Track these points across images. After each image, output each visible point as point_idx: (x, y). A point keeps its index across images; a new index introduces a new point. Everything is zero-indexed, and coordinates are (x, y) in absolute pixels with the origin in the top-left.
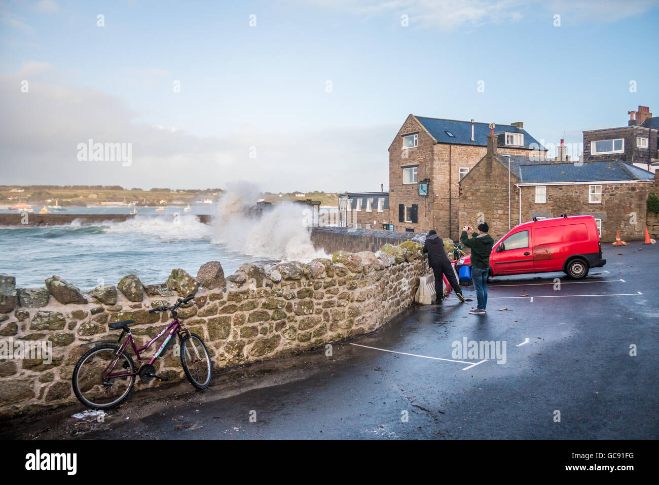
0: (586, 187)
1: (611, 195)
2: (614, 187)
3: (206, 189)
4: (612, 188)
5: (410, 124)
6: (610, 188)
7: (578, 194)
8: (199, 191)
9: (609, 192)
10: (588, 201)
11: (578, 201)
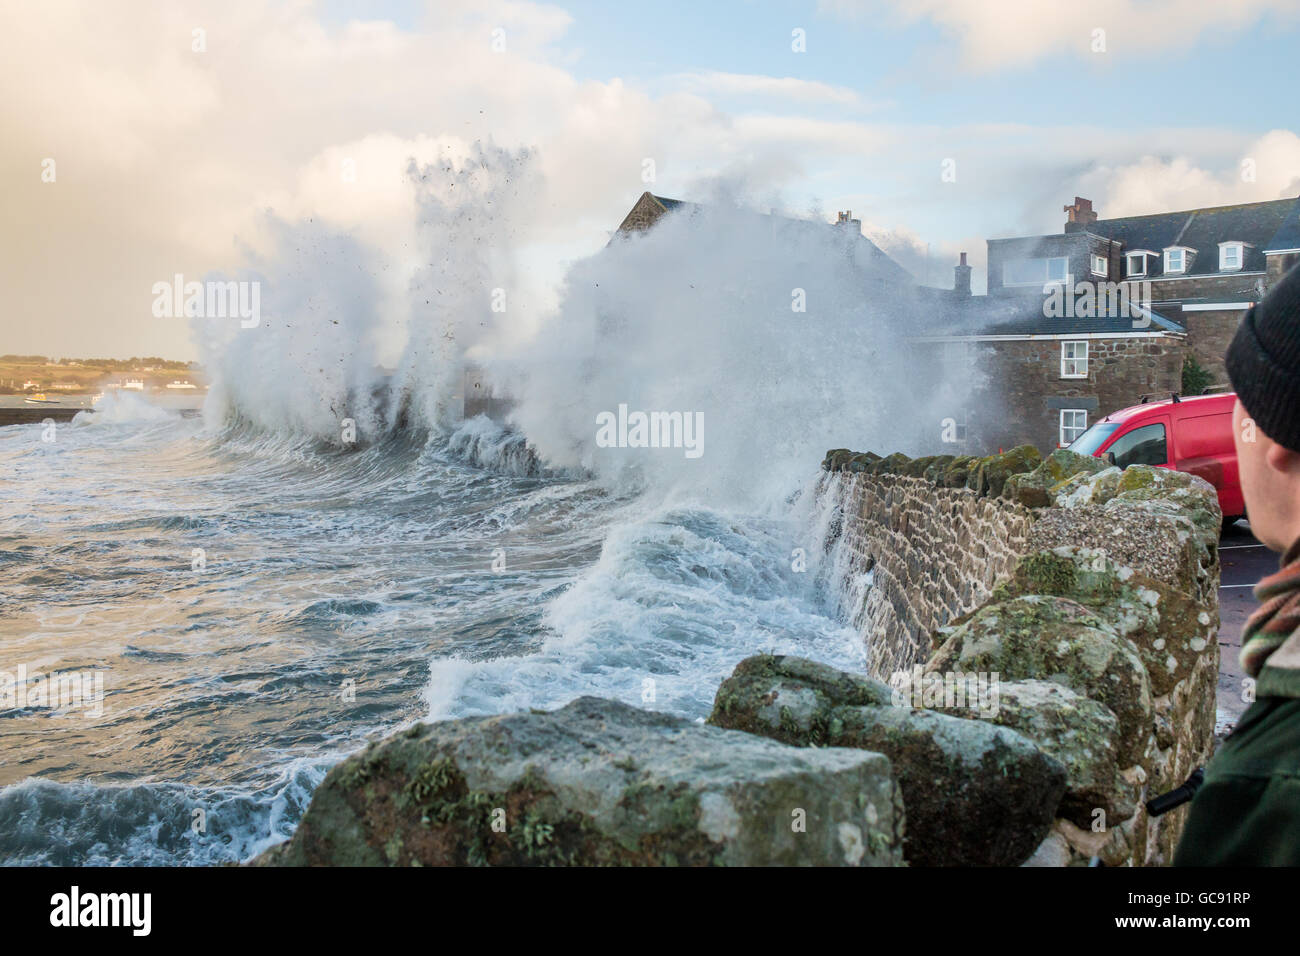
0: (1056, 345)
1: (1109, 362)
2: (1115, 345)
3: (128, 359)
4: (1111, 348)
5: (644, 213)
6: (1106, 347)
7: (1038, 359)
8: (112, 362)
9: (1104, 355)
10: (1060, 374)
11: (1038, 374)
